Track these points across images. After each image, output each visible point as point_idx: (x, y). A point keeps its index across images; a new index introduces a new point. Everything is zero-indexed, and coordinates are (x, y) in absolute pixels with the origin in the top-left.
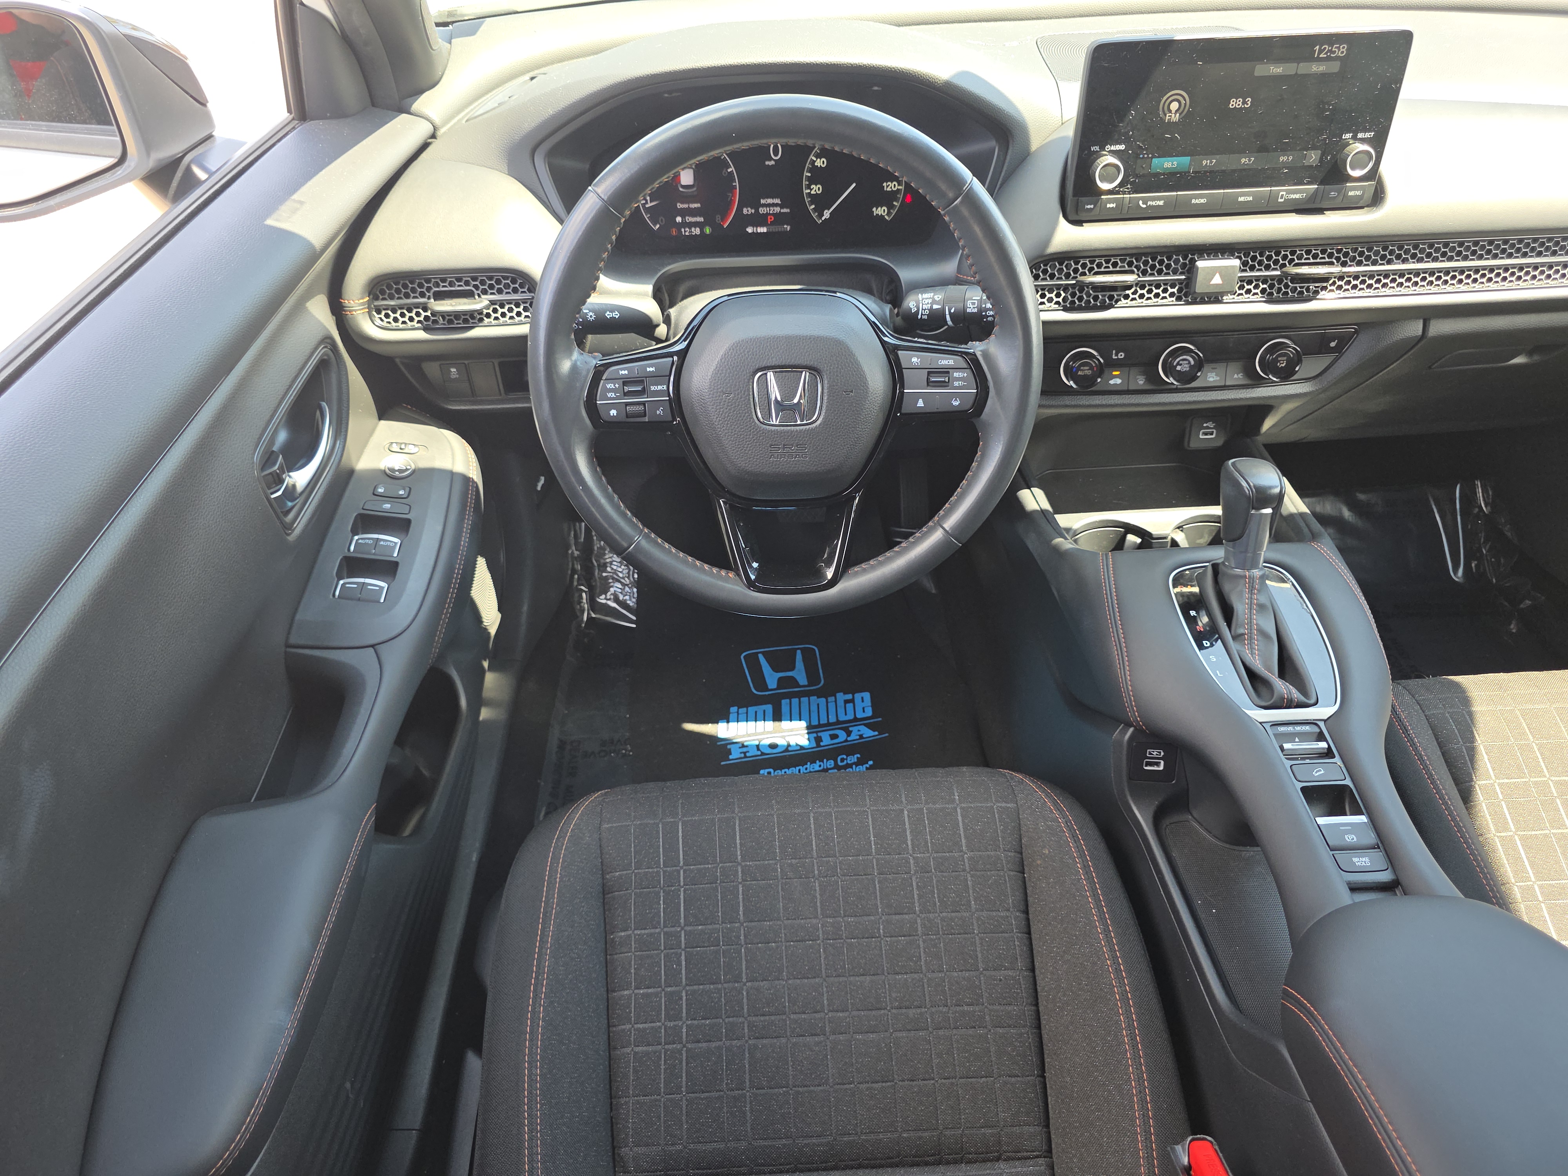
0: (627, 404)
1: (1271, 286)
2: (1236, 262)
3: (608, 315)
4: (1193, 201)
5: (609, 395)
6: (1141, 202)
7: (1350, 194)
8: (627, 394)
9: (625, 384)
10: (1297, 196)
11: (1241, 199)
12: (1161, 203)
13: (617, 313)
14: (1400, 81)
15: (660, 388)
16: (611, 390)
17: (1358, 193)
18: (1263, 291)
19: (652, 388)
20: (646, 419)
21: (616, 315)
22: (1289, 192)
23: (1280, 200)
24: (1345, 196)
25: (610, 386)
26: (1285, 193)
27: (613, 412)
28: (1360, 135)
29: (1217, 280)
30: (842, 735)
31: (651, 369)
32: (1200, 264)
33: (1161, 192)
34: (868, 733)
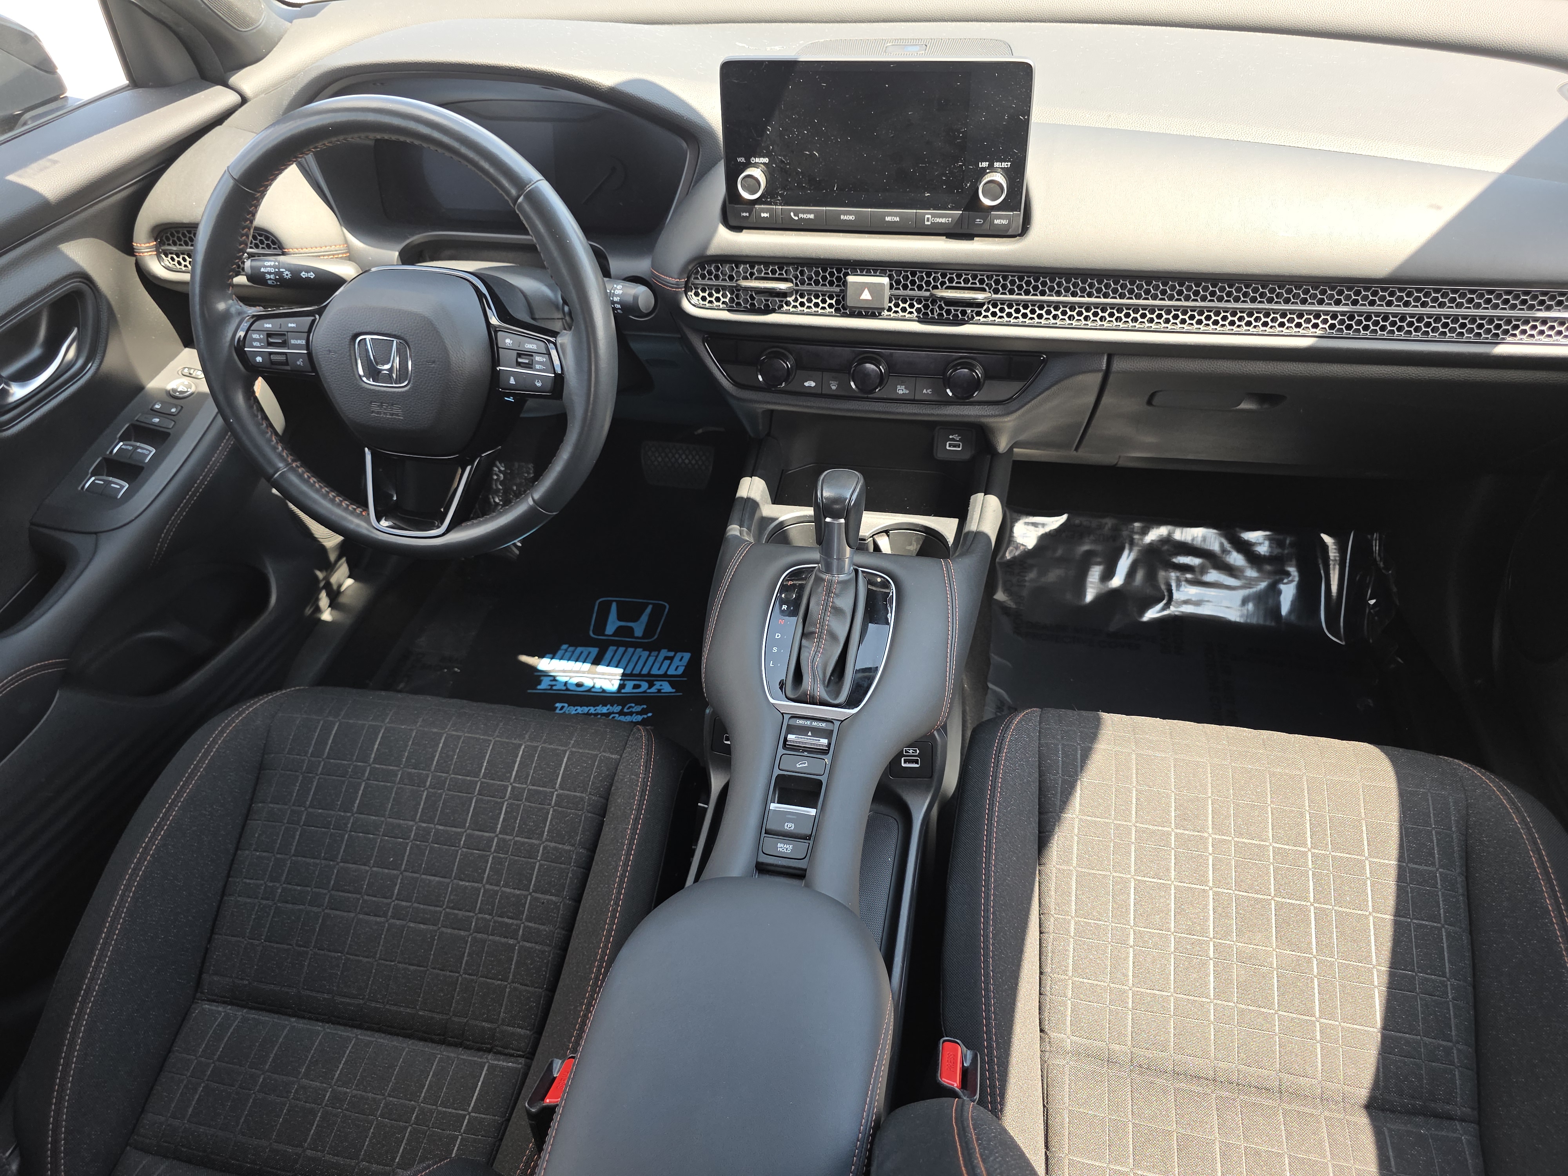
0: (271, 353)
1: (926, 307)
2: (885, 280)
3: (304, 275)
4: (842, 217)
5: (255, 344)
6: (792, 214)
7: (996, 222)
8: (270, 344)
9: (269, 335)
10: (943, 220)
11: (888, 219)
12: (812, 216)
13: (312, 273)
14: (1027, 113)
15: (299, 342)
16: (256, 340)
17: (1005, 222)
18: (919, 311)
19: (293, 342)
20: (288, 368)
21: (312, 275)
22: (934, 216)
23: (926, 223)
24: (992, 223)
25: (255, 336)
26: (930, 217)
27: (259, 359)
28: (997, 165)
29: (866, 295)
30: (645, 686)
31: (293, 325)
32: (851, 279)
33: (810, 206)
34: (667, 688)
